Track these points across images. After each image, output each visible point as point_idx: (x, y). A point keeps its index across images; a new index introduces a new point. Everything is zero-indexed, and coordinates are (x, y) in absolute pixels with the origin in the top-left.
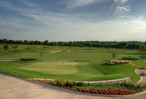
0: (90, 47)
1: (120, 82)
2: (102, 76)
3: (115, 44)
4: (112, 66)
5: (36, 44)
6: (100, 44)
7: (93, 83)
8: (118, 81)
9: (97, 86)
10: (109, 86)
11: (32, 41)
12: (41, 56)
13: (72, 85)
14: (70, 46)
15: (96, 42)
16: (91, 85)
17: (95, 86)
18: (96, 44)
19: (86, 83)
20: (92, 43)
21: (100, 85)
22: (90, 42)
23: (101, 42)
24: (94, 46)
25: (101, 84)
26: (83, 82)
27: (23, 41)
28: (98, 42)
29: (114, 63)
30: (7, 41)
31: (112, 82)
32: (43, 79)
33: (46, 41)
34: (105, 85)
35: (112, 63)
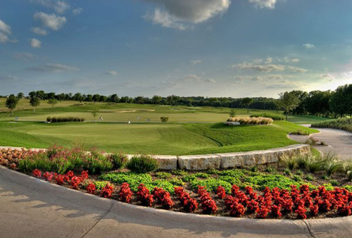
0: (188, 106)
1: (285, 158)
3: (230, 102)
5: (96, 100)
6: (205, 102)
8: (279, 155)
9: (207, 170)
10: (253, 170)
11: (88, 96)
12: (94, 116)
14: (155, 103)
15: (199, 98)
16: (185, 170)
17: (200, 174)
18: (198, 101)
20: (191, 100)
21: (221, 168)
22: (189, 98)
23: (207, 99)
24: (195, 104)
25: (226, 166)
27: (73, 95)
28: (203, 98)
30: (44, 95)
33: (114, 96)
34: (239, 168)
35: (234, 123)
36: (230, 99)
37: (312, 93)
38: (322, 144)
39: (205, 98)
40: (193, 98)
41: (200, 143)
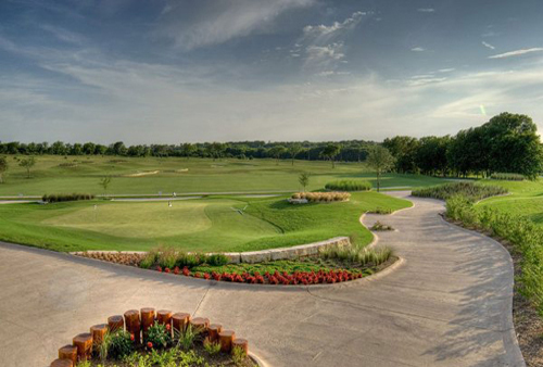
0: (239, 158)
1: (322, 250)
2: (274, 235)
3: (305, 149)
4: (300, 209)
5: (88, 153)
6: (267, 150)
7: (251, 257)
8: (318, 248)
9: (261, 262)
10: (295, 261)
11: (76, 145)
12: (105, 187)
13: (196, 265)
14: (185, 155)
15: (257, 144)
16: (246, 262)
17: (256, 265)
18: (255, 149)
19: (233, 257)
20: (244, 148)
21: (272, 260)
22: (240, 143)
23: (270, 145)
24: (249, 155)
25: (274, 258)
26: (226, 254)
27: (49, 146)
28: (262, 143)
29: (306, 201)
30: (2, 146)
31: (300, 251)
32: (115, 252)
33: (118, 145)
34: (285, 259)
35: (300, 201)
36: (306, 144)
37: (423, 139)
38: (389, 229)
39: (267, 142)
40: (246, 143)
41: (257, 229)
